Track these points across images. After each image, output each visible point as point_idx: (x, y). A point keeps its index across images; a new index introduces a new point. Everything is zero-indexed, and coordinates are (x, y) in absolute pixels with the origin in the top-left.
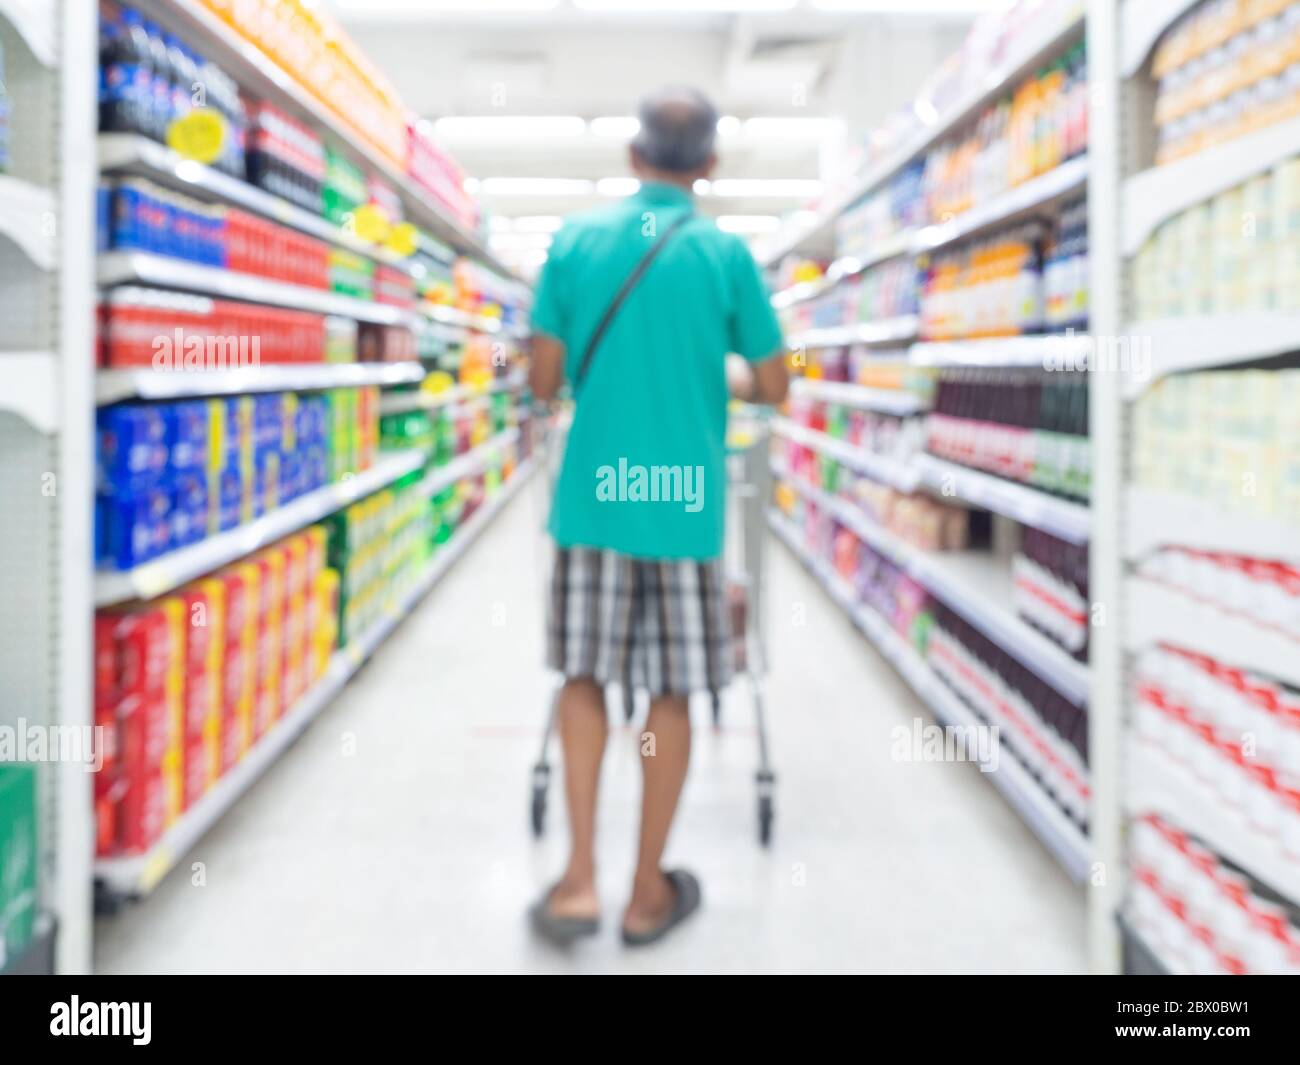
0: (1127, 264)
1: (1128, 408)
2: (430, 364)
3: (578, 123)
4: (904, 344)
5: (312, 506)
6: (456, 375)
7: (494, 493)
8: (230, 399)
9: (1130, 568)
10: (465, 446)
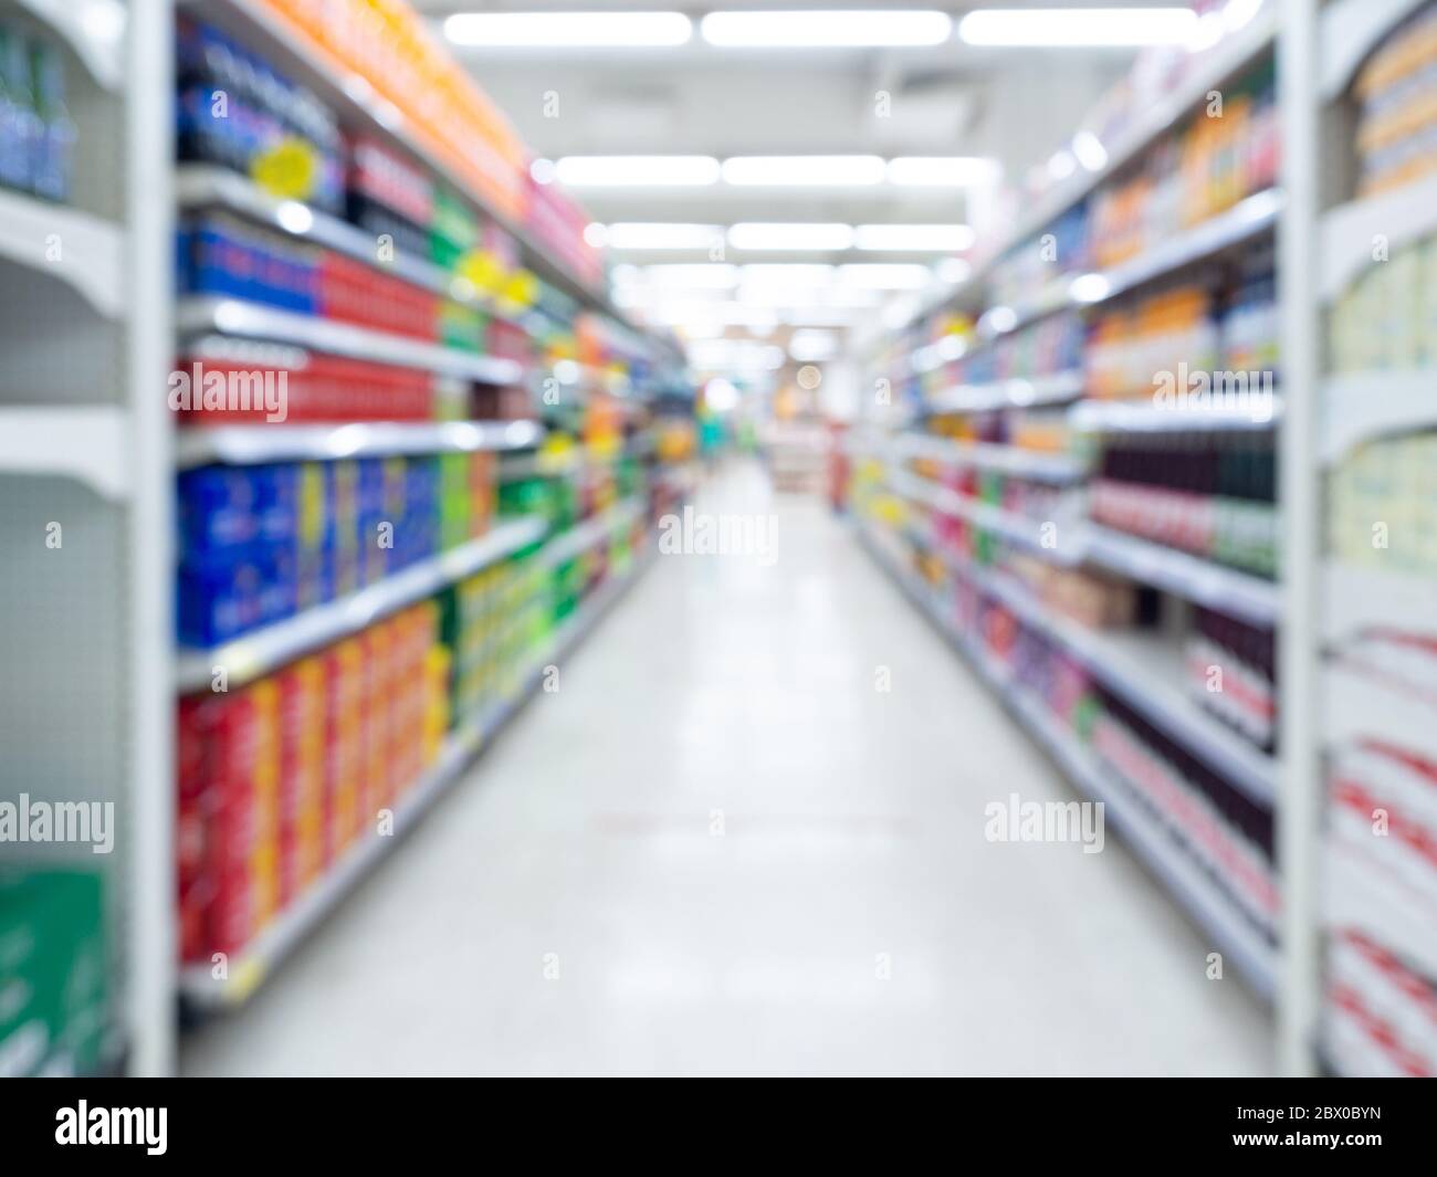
0: (1325, 315)
1: (1325, 477)
2: (550, 425)
3: (708, 162)
4: (1062, 406)
5: (418, 580)
6: (579, 437)
7: (621, 565)
8: (329, 465)
9: (1327, 654)
10: (588, 512)
